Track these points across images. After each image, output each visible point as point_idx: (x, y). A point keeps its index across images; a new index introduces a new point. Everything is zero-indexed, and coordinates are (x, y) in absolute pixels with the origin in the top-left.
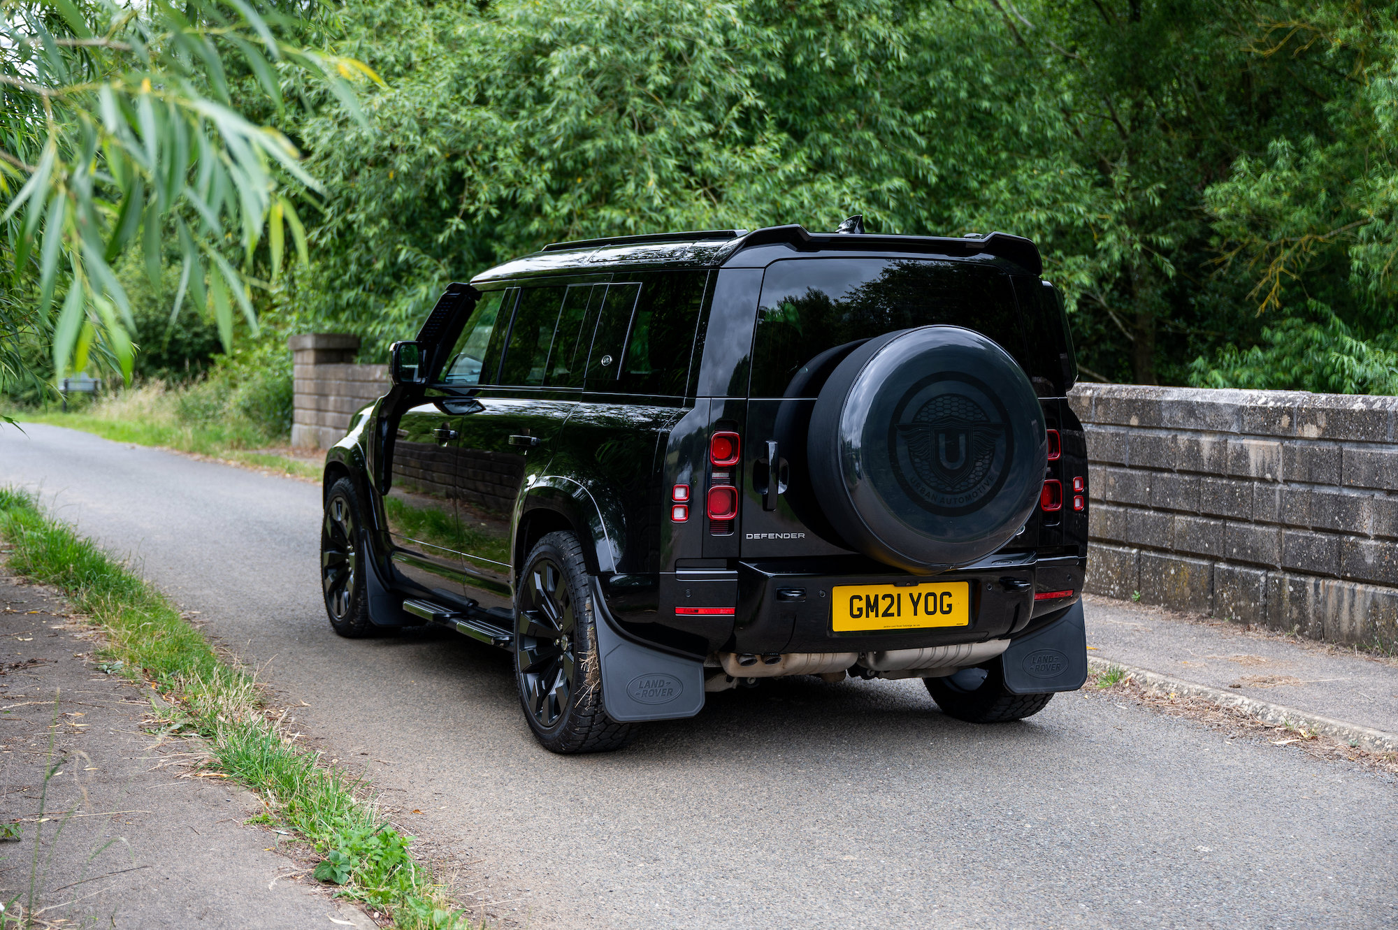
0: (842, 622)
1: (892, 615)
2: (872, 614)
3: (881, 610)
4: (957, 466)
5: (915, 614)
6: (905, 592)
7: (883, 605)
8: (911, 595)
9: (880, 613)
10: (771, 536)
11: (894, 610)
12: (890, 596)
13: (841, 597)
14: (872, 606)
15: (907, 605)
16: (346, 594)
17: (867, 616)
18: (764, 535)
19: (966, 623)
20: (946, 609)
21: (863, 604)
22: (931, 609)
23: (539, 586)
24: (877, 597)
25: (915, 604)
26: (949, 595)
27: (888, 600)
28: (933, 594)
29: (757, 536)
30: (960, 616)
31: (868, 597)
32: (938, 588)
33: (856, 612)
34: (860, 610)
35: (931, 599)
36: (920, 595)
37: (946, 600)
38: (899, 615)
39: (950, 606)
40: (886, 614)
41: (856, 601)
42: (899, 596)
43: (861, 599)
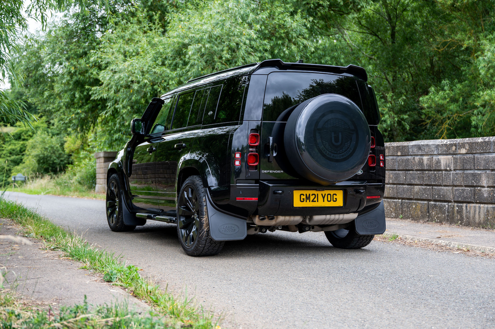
0: (297, 203)
1: (315, 201)
2: (308, 201)
3: (311, 200)
4: (339, 144)
5: (324, 201)
6: (320, 193)
7: (312, 198)
8: (322, 194)
9: (311, 201)
10: (271, 172)
11: (316, 199)
12: (315, 194)
13: (297, 194)
14: (308, 198)
15: (320, 198)
16: (115, 215)
17: (306, 201)
18: (268, 171)
19: (342, 205)
20: (335, 200)
21: (305, 197)
22: (329, 200)
23: (186, 196)
24: (309, 195)
25: (324, 198)
26: (336, 195)
27: (314, 196)
28: (330, 194)
29: (266, 171)
30: (340, 203)
31: (306, 194)
32: (332, 192)
33: (302, 200)
34: (303, 199)
35: (329, 196)
36: (325, 194)
37: (335, 196)
38: (318, 201)
39: (336, 199)
40: (313, 201)
41: (302, 196)
42: (318, 194)
43: (304, 195)
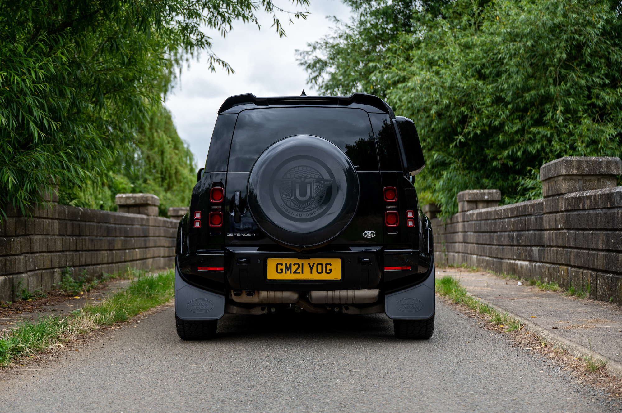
0: (272, 274)
1: (299, 273)
2: (288, 272)
3: (293, 271)
5: (311, 273)
6: (306, 262)
7: (294, 268)
8: (309, 264)
10: (238, 235)
11: (300, 270)
12: (298, 264)
13: (272, 264)
14: (288, 268)
15: (307, 269)
17: (286, 273)
18: (235, 234)
19: (339, 278)
20: (328, 271)
21: (283, 267)
22: (320, 270)
24: (290, 264)
25: (311, 268)
26: (330, 265)
27: (297, 266)
28: (321, 264)
29: (231, 235)
30: (336, 274)
31: (286, 264)
32: (324, 261)
33: (279, 271)
34: (282, 270)
35: (320, 266)
36: (314, 264)
37: (328, 267)
38: (302, 273)
39: (330, 270)
40: (295, 272)
41: (280, 266)
42: (302, 264)
43: (282, 264)
